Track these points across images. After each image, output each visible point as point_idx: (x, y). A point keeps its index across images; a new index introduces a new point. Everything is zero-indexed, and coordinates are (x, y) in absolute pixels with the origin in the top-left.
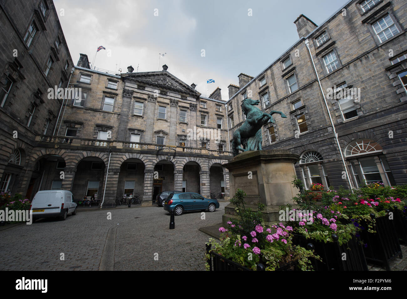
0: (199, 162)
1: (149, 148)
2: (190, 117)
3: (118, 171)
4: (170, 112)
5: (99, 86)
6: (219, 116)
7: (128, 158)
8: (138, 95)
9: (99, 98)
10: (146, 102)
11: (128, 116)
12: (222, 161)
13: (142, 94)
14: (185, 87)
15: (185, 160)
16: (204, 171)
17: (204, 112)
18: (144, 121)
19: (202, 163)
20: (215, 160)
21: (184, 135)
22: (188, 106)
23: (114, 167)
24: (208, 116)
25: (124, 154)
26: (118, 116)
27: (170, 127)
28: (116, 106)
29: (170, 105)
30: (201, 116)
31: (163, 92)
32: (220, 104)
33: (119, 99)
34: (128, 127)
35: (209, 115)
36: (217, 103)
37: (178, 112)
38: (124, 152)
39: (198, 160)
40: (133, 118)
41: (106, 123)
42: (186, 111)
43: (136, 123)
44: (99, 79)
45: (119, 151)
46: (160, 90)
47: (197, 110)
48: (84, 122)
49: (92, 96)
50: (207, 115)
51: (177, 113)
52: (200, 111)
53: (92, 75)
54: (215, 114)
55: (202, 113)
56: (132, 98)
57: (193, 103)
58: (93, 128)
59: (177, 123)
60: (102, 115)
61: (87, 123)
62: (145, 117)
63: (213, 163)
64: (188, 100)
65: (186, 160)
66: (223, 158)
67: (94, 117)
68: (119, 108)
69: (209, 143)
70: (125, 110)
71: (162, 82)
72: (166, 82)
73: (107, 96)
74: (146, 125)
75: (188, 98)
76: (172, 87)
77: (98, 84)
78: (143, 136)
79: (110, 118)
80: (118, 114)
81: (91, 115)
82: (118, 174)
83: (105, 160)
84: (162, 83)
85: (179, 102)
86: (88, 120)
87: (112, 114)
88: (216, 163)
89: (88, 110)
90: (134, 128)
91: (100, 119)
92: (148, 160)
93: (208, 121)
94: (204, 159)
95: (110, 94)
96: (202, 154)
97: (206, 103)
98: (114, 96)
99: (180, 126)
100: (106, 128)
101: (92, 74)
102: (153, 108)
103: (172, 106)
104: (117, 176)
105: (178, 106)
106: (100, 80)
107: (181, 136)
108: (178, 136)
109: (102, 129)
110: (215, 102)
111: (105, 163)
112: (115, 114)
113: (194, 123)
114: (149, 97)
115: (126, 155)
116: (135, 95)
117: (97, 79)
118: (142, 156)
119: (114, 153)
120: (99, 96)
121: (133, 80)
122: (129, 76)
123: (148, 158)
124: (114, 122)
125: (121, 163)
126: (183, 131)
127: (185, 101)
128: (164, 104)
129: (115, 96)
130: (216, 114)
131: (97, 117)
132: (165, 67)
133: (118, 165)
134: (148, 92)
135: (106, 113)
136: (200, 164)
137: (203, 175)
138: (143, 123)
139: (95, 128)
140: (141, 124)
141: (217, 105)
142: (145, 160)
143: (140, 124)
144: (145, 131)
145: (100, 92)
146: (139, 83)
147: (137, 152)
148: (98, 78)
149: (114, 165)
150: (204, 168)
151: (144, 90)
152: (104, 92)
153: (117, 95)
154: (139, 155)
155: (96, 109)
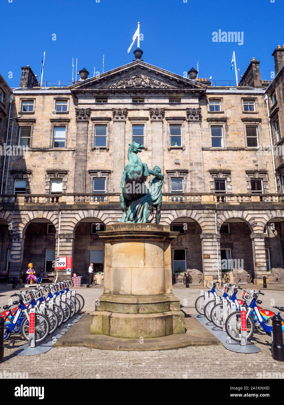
0: (196, 219)
1: (111, 201)
2: (188, 134)
3: (71, 237)
4: (151, 132)
5: (45, 113)
6: (251, 121)
7: (83, 217)
8: (98, 114)
9: (46, 132)
10: (111, 123)
11: (86, 150)
12: (246, 213)
13: (104, 112)
14: (176, 80)
15: (170, 216)
16: (207, 234)
17: (217, 120)
18: (110, 155)
19: (203, 220)
20: (230, 212)
21: (178, 170)
22: (184, 114)
23: (65, 232)
24: (226, 126)
25: (76, 212)
26: (74, 153)
27: (152, 158)
28: (70, 138)
29: (150, 120)
30: (210, 130)
31: (137, 98)
32: (253, 96)
33: (73, 127)
34: (88, 169)
35: (228, 123)
36: (246, 96)
37: (166, 130)
38: (76, 210)
39: (195, 215)
40: (93, 152)
41: (58, 166)
42: (181, 124)
43: (98, 161)
44: (43, 103)
45: (70, 208)
46: (131, 97)
47: (203, 119)
48: (32, 169)
49: (38, 130)
50: (224, 125)
51: (163, 132)
52: (209, 120)
53: (35, 99)
54: (242, 119)
55: (214, 123)
56: (90, 121)
57: (192, 107)
58: (43, 176)
59: (164, 150)
60: (53, 155)
61: (35, 170)
62: (110, 148)
63: (227, 217)
64: (183, 104)
65: (173, 216)
66: (247, 208)
67: (43, 160)
68: (73, 140)
69: (229, 180)
70: (81, 142)
71: (135, 81)
72: (141, 80)
73: (57, 125)
74: (113, 162)
75: (183, 101)
76: (152, 87)
77: (43, 110)
78: (109, 180)
79: (62, 159)
80: (73, 149)
81: (40, 158)
82: (72, 241)
83: (54, 223)
84: (134, 83)
85: (165, 111)
86: (37, 166)
87: (65, 152)
88: (233, 218)
89: (35, 151)
90: (96, 169)
91: (50, 161)
92: (110, 220)
93: (227, 136)
94: (206, 211)
95: (59, 122)
96: (202, 203)
97: (220, 100)
98: (65, 123)
99: (171, 155)
100: (59, 173)
101: (35, 97)
102: (122, 131)
103: (154, 121)
104: (70, 244)
105: (164, 120)
106: (45, 104)
107: (173, 172)
108: (167, 173)
109: (54, 176)
110: (241, 94)
111: (56, 227)
112: (68, 151)
113: (196, 144)
114: (114, 114)
115: (79, 214)
116: (93, 115)
117: (41, 104)
118: (102, 213)
119: (64, 212)
120: (46, 128)
121: (88, 92)
122: (81, 87)
123: (111, 216)
124: (69, 164)
125: (74, 225)
126: (176, 163)
127: (177, 107)
128: (139, 120)
129: (67, 123)
130: (244, 120)
131: (47, 159)
132: (137, 53)
133: (70, 229)
134: (112, 105)
135: (58, 152)
136: (199, 222)
137: (206, 240)
138: (109, 158)
139: (46, 176)
140: (106, 161)
141: (245, 100)
142: (107, 219)
143: (104, 161)
144: (112, 172)
145: (47, 121)
146: (98, 93)
147: (94, 207)
148: (43, 101)
149: (66, 228)
150: (206, 228)
151: (106, 103)
152: (52, 121)
153: (68, 121)
154: (96, 212)
155: (44, 149)
